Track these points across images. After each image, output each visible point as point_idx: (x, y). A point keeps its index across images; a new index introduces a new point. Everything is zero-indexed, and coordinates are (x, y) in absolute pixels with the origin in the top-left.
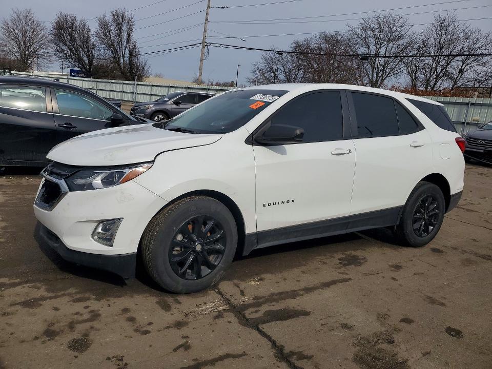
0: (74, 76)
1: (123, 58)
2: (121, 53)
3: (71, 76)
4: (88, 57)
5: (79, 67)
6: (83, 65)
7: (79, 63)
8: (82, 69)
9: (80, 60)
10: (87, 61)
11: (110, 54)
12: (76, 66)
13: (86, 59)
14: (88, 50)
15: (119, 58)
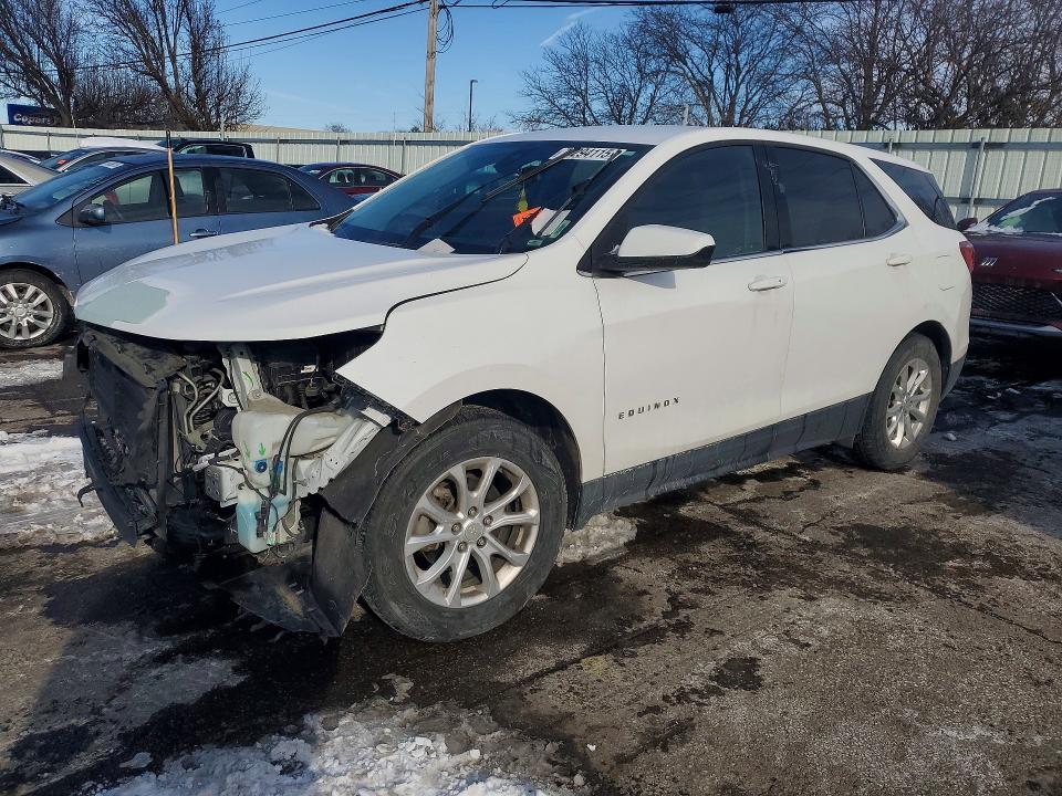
0: (20, 123)
1: (174, 61)
2: (165, 44)
3: (12, 122)
4: (58, 61)
5: (34, 96)
6: (43, 90)
7: (30, 82)
8: (42, 103)
9: (32, 74)
10: (55, 77)
11: (130, 46)
12: (20, 94)
13: (50, 70)
14: (53, 41)
15: (160, 58)
